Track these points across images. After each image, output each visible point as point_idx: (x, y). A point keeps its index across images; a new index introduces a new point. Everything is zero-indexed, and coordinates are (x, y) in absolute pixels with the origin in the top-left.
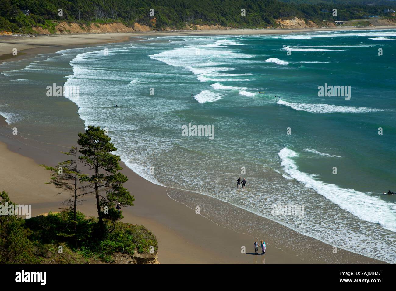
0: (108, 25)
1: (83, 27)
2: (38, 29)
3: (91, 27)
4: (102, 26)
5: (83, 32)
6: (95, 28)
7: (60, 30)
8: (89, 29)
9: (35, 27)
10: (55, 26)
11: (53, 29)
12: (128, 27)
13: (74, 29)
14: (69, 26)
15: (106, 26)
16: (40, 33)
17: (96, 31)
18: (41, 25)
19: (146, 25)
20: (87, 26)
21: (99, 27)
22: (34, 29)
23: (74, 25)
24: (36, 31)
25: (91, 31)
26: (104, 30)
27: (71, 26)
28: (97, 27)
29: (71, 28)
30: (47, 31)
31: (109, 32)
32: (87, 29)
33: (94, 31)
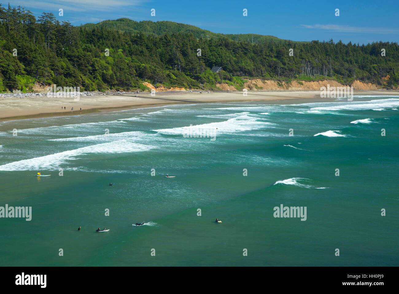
0: (316, 83)
1: (282, 84)
2: (222, 85)
3: (291, 84)
4: (308, 84)
5: (278, 89)
6: (297, 85)
7: (249, 87)
8: (289, 86)
9: (220, 83)
10: (244, 83)
11: (241, 86)
12: (343, 85)
13: (269, 87)
14: (263, 83)
15: (312, 83)
16: (223, 90)
17: (296, 88)
18: (227, 81)
19: (371, 83)
20: (287, 83)
21: (302, 84)
22: (218, 85)
23: (268, 82)
24: (220, 87)
25: (290, 89)
26: (308, 88)
27: (265, 83)
28: (299, 85)
29: (265, 85)
30: (233, 87)
31: (314, 90)
32: (286, 86)
33: (293, 88)
